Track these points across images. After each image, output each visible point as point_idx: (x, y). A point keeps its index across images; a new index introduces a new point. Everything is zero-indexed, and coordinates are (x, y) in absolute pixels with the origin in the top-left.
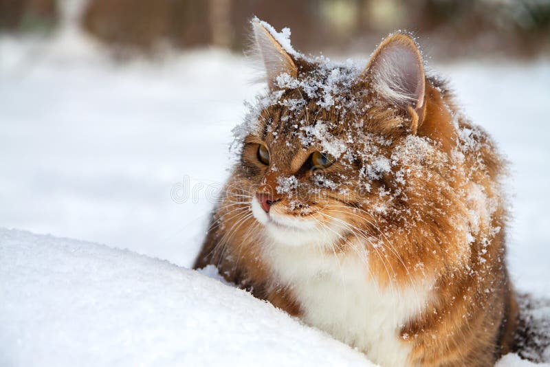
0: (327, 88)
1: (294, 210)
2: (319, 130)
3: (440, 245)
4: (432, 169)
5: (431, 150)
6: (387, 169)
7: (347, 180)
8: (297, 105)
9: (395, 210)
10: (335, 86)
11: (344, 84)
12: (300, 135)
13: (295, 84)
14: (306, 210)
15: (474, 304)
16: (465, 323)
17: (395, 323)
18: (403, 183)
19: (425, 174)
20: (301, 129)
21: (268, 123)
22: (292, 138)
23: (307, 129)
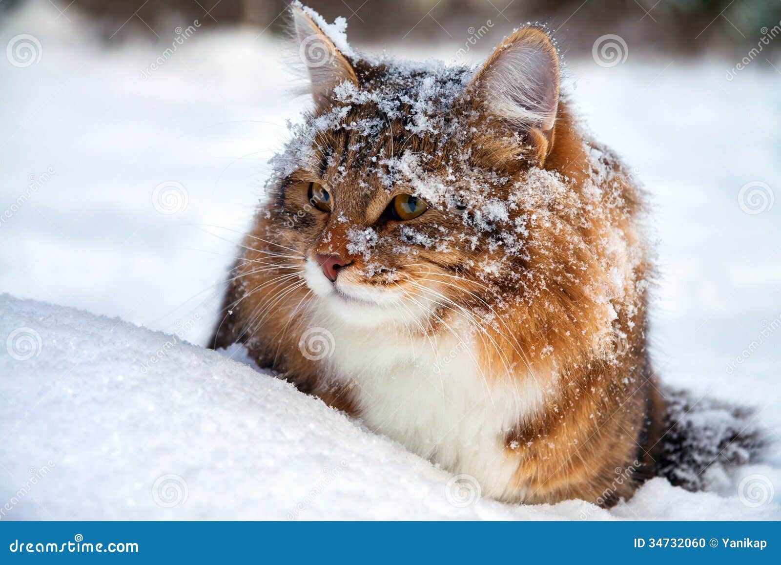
0: (419, 106)
1: (373, 277)
2: (407, 164)
3: (574, 324)
4: (561, 217)
5: (562, 188)
6: (504, 216)
7: (447, 235)
8: (372, 127)
9: (513, 273)
10: (430, 103)
11: (443, 100)
12: (380, 173)
13: (363, 97)
14: (390, 277)
15: (606, 399)
16: (593, 426)
17: (499, 427)
18: (526, 234)
19: (554, 224)
20: (381, 163)
21: (328, 154)
22: (368, 175)
23: (390, 163)
